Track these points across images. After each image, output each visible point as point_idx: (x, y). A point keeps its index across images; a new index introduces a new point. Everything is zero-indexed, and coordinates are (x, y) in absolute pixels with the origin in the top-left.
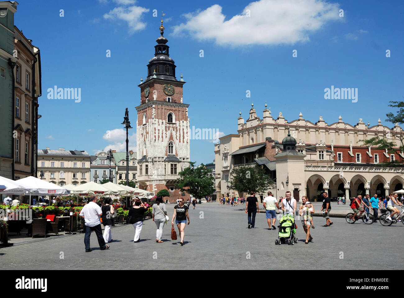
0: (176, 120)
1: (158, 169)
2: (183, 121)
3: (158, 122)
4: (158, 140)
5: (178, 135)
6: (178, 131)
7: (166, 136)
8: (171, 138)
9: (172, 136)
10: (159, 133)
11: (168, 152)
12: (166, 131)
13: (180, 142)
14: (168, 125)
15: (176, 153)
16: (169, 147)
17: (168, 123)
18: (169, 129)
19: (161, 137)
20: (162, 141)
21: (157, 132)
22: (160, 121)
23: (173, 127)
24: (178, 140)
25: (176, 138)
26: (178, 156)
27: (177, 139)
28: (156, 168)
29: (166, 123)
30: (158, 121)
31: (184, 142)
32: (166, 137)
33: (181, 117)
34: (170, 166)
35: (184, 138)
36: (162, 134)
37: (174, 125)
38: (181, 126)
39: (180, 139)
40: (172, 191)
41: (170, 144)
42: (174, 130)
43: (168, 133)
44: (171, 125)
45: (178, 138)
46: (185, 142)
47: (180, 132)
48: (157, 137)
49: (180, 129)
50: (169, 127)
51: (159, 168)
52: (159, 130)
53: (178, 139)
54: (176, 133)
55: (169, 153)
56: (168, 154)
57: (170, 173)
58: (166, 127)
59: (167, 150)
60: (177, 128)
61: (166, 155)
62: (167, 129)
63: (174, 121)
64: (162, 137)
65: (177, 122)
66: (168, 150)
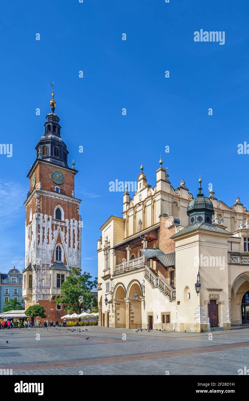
0: (65, 218)
1: (42, 279)
2: (74, 220)
3: (43, 218)
4: (43, 241)
5: (67, 237)
6: (68, 232)
7: (53, 236)
8: (59, 240)
9: (60, 237)
10: (44, 233)
11: (55, 258)
12: (53, 230)
13: (69, 246)
14: (55, 222)
15: (65, 260)
16: (57, 251)
17: (56, 220)
18: (56, 229)
19: (46, 237)
20: (48, 243)
21: (41, 230)
22: (46, 216)
23: (61, 226)
24: (67, 245)
25: (65, 241)
26: (66, 265)
27: (66, 243)
28: (40, 279)
29: (53, 219)
30: (43, 216)
31: (74, 247)
32: (53, 238)
33: (71, 214)
34: (56, 276)
35: (74, 242)
36: (48, 233)
37: (63, 224)
38: (72, 226)
39: (70, 243)
40: (59, 310)
41: (57, 248)
42: (62, 230)
43: (56, 233)
44: (59, 223)
45: (67, 241)
46: (76, 247)
47: (69, 233)
48: (41, 237)
49: (70, 230)
50: (57, 226)
51: (44, 279)
52: (44, 228)
53: (68, 243)
54: (65, 235)
55: (57, 259)
56: (55, 261)
57: (56, 286)
58: (52, 225)
59: (53, 255)
60: (66, 227)
61: (52, 261)
62: (54, 227)
63: (63, 219)
64: (48, 238)
65: (67, 220)
66: (55, 256)
